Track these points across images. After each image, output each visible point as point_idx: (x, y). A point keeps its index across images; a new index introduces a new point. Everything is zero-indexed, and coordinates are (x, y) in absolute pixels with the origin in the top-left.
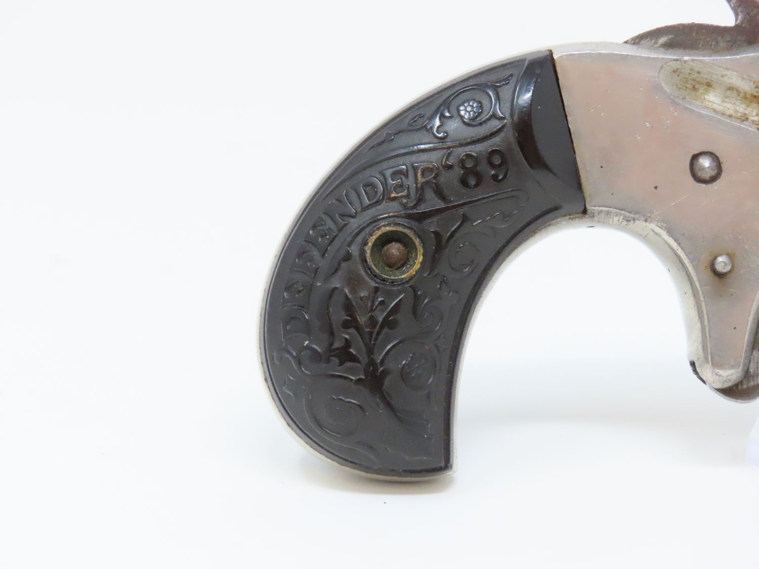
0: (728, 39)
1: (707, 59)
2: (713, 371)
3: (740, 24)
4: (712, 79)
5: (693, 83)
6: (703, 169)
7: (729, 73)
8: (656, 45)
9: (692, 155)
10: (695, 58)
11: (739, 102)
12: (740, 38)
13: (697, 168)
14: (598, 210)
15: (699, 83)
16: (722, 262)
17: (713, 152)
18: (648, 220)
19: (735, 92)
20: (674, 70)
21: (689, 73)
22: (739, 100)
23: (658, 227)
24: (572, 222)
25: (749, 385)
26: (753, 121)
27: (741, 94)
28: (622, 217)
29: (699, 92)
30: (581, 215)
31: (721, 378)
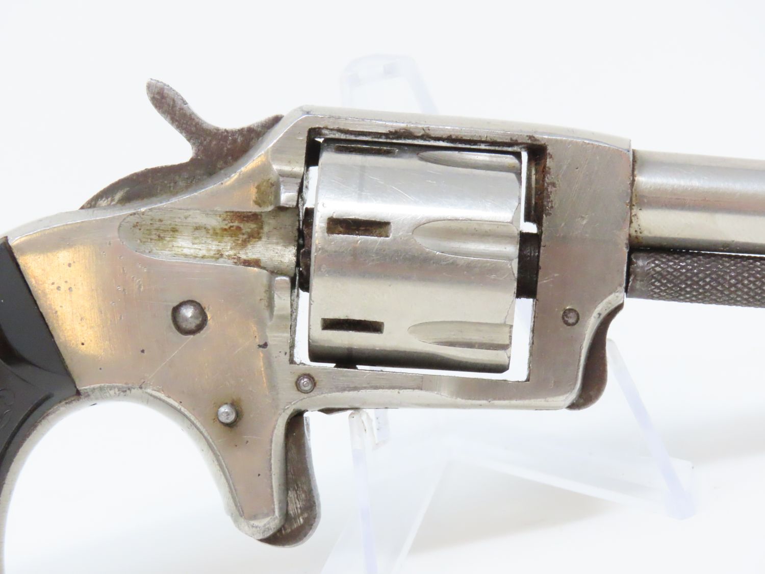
0: (186, 177)
1: (164, 204)
2: (248, 524)
3: (195, 157)
4: (177, 223)
5: (158, 233)
6: (186, 319)
7: (191, 213)
8: (113, 203)
9: (172, 308)
10: (153, 207)
11: (211, 239)
12: (198, 172)
13: (180, 320)
14: (89, 389)
15: (164, 231)
16: (224, 412)
17: (193, 300)
18: (143, 386)
19: (204, 230)
20: (134, 224)
21: (151, 224)
22: (210, 238)
23: (155, 390)
24: (71, 405)
25: (293, 528)
26: (229, 256)
27: (210, 231)
28: (116, 390)
29: (165, 240)
30: (75, 397)
31: (258, 529)
